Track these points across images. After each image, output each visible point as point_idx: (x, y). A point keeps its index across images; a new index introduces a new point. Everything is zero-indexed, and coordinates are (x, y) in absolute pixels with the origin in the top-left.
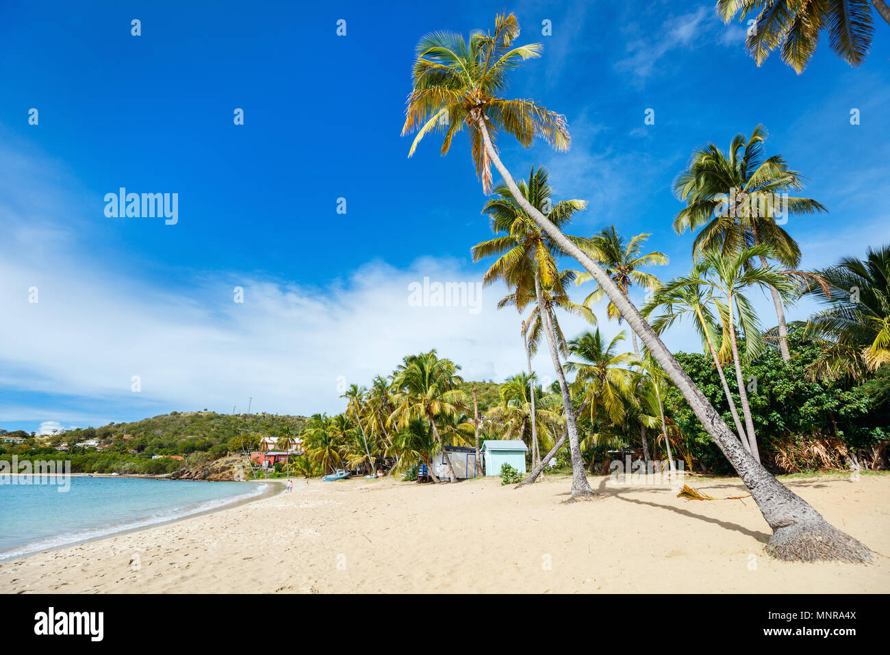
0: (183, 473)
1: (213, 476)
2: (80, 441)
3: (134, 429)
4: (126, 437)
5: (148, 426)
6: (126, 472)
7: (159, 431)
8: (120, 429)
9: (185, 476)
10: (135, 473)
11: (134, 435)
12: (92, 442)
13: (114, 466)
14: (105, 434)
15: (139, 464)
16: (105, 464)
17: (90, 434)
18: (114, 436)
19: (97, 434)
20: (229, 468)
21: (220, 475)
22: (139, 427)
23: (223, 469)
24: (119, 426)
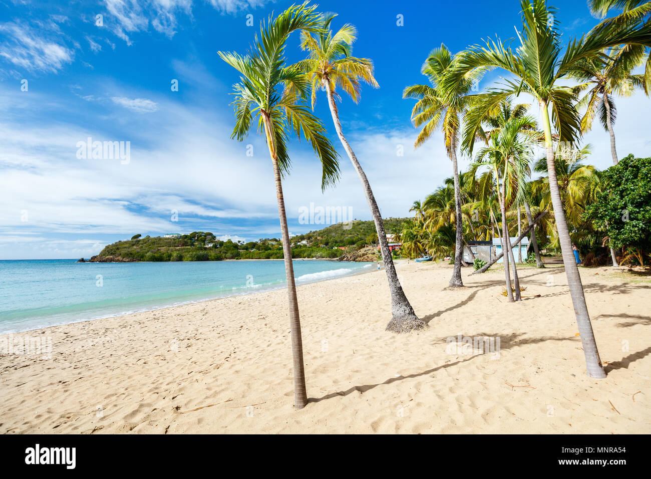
0: (344, 257)
1: (359, 259)
2: (299, 242)
3: (321, 233)
4: (319, 238)
5: (327, 232)
6: (319, 257)
7: (333, 234)
8: (315, 234)
9: (345, 259)
10: (323, 257)
11: (322, 237)
12: (304, 242)
13: (313, 254)
14: (309, 237)
15: (324, 253)
16: (309, 254)
17: (302, 238)
18: (313, 238)
19: (305, 237)
20: (367, 254)
21: (362, 258)
22: (324, 232)
23: (364, 255)
24: (314, 232)
